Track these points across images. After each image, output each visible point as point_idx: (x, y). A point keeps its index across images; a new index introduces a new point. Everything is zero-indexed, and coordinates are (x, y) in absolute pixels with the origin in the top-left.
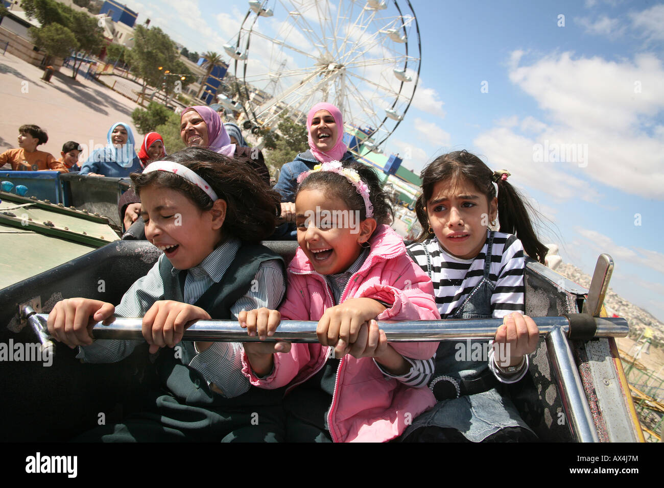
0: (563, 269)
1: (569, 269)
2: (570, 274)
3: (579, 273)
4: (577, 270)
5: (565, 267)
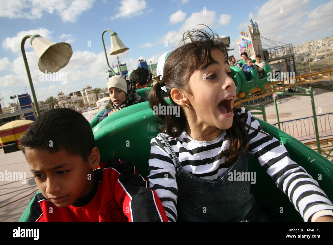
0: (303, 46)
1: (306, 44)
2: (308, 46)
3: (312, 42)
4: (309, 42)
5: (304, 45)
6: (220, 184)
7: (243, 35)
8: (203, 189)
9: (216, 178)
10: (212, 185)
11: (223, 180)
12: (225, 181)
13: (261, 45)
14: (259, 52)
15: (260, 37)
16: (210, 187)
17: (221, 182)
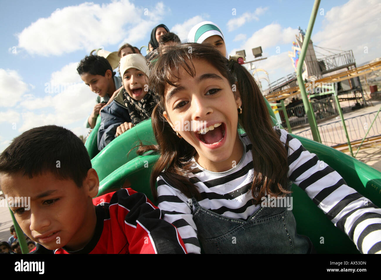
6: (251, 226)
7: (296, 46)
8: (229, 232)
9: (246, 218)
10: (241, 226)
11: (254, 220)
12: (258, 222)
13: (315, 55)
14: (311, 63)
15: (313, 46)
16: (238, 229)
17: (252, 223)
